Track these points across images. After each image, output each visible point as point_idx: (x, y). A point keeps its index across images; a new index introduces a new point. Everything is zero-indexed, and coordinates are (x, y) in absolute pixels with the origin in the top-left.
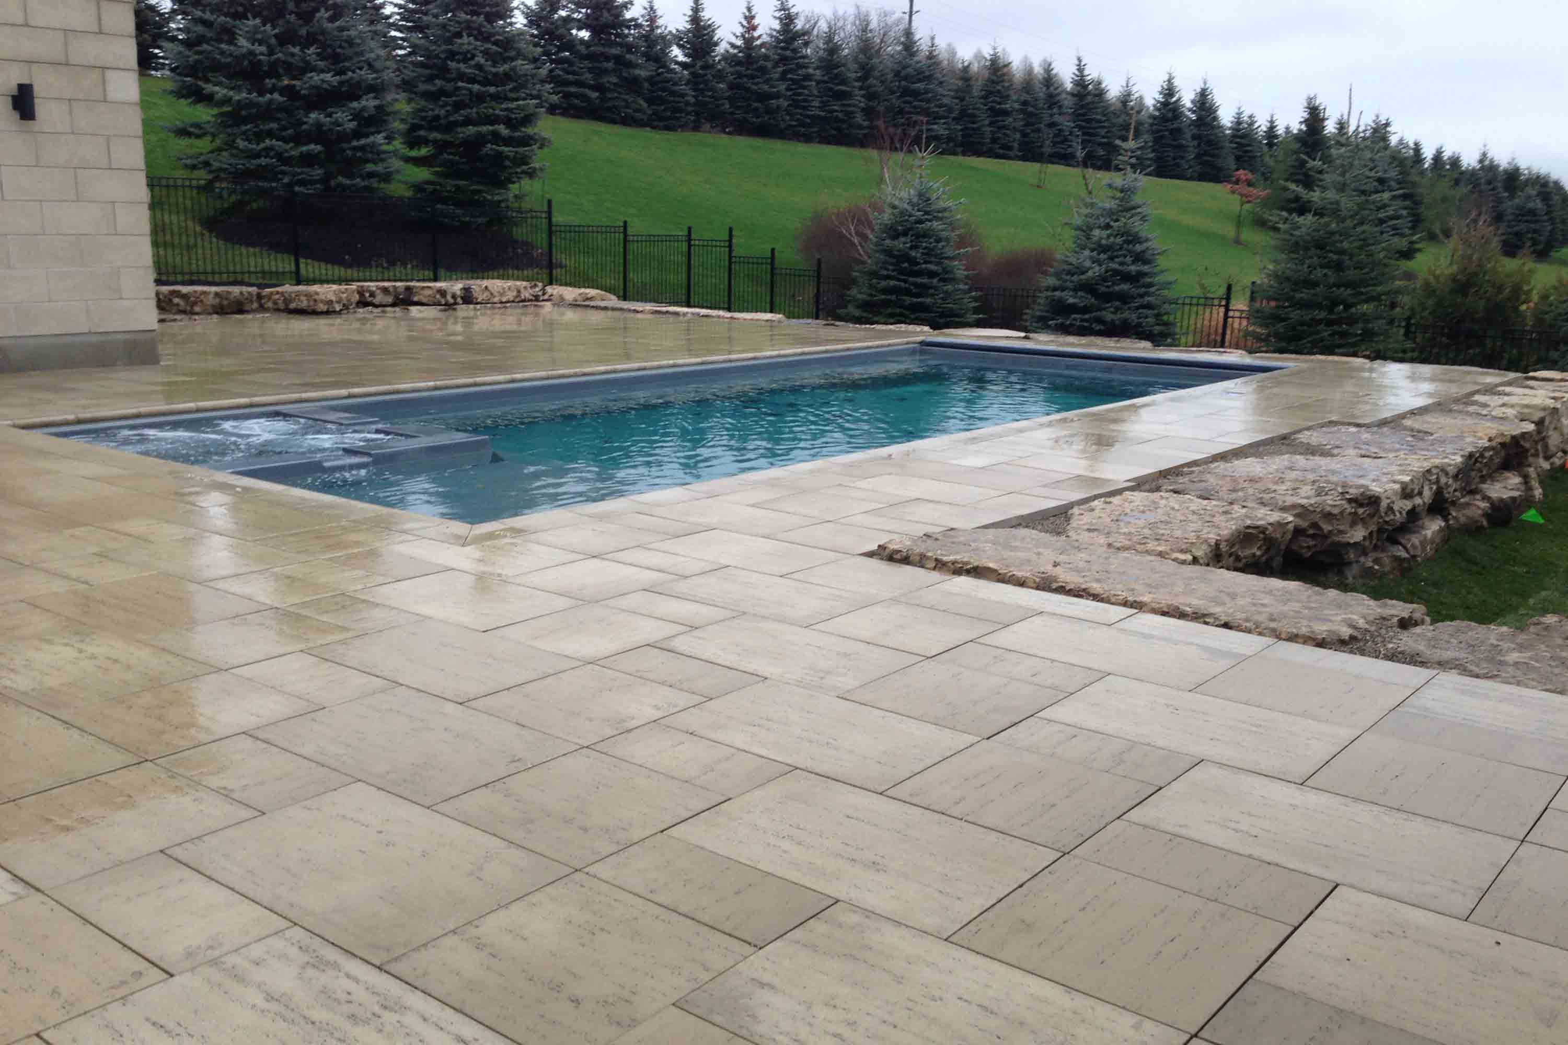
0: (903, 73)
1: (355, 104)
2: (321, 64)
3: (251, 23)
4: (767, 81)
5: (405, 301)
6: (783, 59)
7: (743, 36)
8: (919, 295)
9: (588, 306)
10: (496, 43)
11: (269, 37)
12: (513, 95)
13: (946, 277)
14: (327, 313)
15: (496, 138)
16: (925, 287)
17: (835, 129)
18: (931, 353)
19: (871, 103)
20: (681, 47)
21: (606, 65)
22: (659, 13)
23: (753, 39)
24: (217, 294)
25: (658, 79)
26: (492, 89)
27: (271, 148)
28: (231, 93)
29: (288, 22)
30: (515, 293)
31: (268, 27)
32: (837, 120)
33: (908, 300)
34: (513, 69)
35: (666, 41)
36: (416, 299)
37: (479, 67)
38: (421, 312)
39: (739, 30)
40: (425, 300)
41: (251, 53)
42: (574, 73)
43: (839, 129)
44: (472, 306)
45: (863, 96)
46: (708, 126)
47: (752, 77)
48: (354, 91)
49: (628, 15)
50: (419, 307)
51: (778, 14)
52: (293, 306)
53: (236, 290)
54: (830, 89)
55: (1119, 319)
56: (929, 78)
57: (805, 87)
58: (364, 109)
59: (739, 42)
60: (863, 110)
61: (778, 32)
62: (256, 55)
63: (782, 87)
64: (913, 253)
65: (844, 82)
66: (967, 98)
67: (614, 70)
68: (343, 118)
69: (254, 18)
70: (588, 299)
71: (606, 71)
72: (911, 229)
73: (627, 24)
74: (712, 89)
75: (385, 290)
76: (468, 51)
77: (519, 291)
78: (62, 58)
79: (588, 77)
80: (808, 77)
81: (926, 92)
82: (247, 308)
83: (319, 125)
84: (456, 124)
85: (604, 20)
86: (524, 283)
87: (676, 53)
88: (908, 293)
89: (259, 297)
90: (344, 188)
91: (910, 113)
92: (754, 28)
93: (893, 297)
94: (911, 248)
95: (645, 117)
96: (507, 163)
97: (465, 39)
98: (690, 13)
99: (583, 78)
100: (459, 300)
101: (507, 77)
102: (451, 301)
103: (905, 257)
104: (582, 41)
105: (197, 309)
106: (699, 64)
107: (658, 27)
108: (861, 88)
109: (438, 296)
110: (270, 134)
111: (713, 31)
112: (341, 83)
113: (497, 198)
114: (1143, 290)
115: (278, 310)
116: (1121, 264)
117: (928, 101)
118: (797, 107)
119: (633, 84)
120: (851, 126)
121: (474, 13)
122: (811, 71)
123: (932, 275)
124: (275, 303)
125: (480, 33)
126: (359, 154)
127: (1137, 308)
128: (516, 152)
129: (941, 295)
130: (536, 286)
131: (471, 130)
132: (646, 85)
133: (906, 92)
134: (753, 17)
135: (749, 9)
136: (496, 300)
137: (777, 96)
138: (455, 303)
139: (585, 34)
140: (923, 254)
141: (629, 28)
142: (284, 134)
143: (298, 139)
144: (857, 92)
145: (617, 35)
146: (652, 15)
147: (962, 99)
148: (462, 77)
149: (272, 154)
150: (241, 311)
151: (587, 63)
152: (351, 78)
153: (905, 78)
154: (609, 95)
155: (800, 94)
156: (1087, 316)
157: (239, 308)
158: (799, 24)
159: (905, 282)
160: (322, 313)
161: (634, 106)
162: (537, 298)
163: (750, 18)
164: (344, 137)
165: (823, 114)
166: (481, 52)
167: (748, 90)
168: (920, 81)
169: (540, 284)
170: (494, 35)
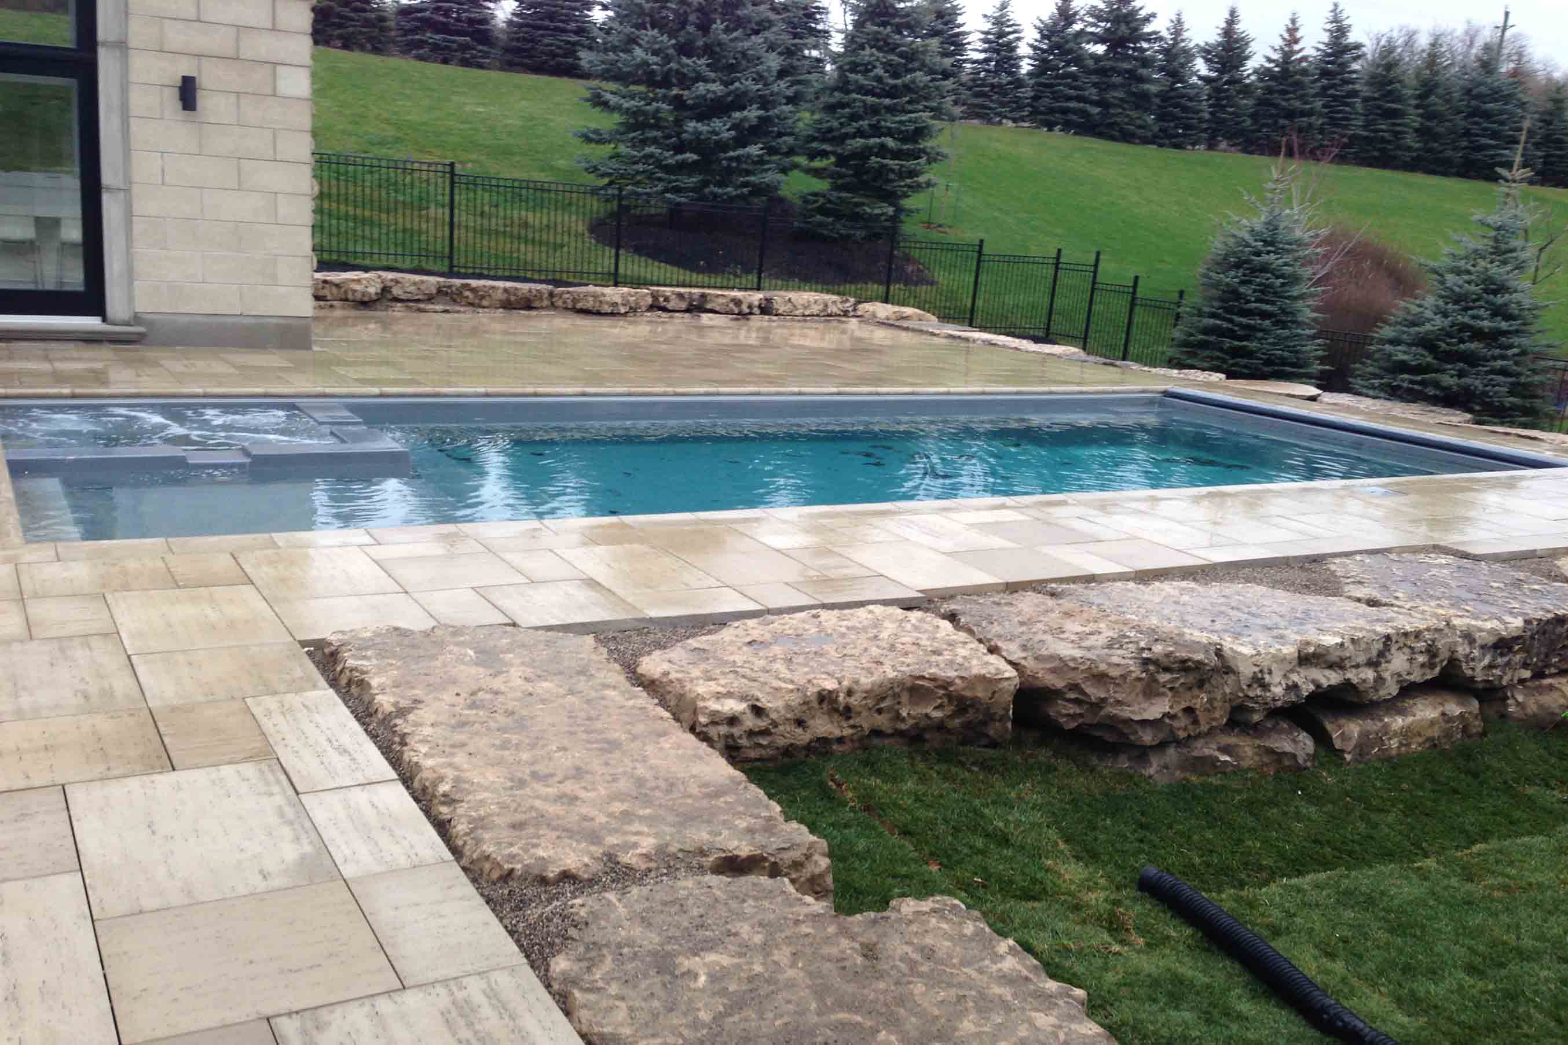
0: (1474, 92)
1: (737, 115)
2: (712, 75)
3: (650, 33)
4: (1301, 98)
5: (696, 308)
6: (1325, 73)
7: (1282, 49)
8: (1241, 339)
9: (898, 327)
10: (901, 55)
11: (668, 48)
12: (910, 107)
13: (1284, 319)
14: (612, 314)
15: (883, 151)
16: (1253, 328)
17: (1379, 150)
18: (1173, 407)
19: (1428, 123)
20: (1207, 60)
21: (1114, 79)
22: (1186, 27)
23: (1293, 52)
24: (506, 290)
25: (1172, 94)
26: (887, 101)
27: (651, 156)
28: (622, 101)
29: (689, 33)
30: (821, 307)
31: (665, 38)
32: (1383, 140)
33: (1227, 343)
34: (913, 81)
35: (1188, 55)
36: (709, 306)
37: (879, 79)
38: (711, 319)
39: (1279, 43)
40: (717, 309)
41: (646, 63)
42: (1075, 88)
43: (1382, 150)
44: (767, 317)
45: (1419, 115)
46: (1223, 145)
47: (1284, 92)
48: (739, 102)
49: (1148, 29)
50: (710, 315)
51: (1329, 26)
52: (579, 306)
53: (524, 287)
54: (1379, 107)
55: (1458, 385)
56: (1508, 98)
57: (1347, 105)
58: (745, 119)
59: (1276, 56)
60: (1417, 130)
61: (1327, 45)
62: (649, 65)
63: (1318, 104)
64: (1242, 289)
65: (1398, 99)
66: (1556, 122)
67: (1122, 85)
68: (721, 128)
69: (653, 28)
70: (903, 318)
71: (1114, 87)
72: (1246, 262)
73: (1148, 38)
74: (1237, 106)
75: (680, 296)
76: (869, 63)
77: (826, 306)
78: (231, 53)
79: (1092, 93)
80: (1354, 94)
81: (1501, 112)
82: (536, 304)
83: (697, 133)
84: (847, 136)
85: (1120, 33)
86: (835, 298)
87: (1201, 66)
88: (1231, 334)
89: (551, 295)
90: (715, 196)
91: (1477, 135)
92: (1296, 41)
93: (1212, 338)
94: (1243, 283)
95: (1150, 134)
96: (892, 176)
97: (868, 51)
98: (1224, 25)
99: (1087, 93)
100: (756, 310)
101: (907, 88)
102: (747, 311)
103: (1235, 294)
104: (1095, 57)
105: (485, 303)
106: (1225, 78)
107: (1183, 41)
108: (1417, 107)
109: (731, 305)
110: (655, 141)
111: (1247, 44)
112: (729, 94)
113: (877, 211)
114: (1497, 352)
115: (566, 309)
116: (1474, 317)
117: (1502, 123)
118: (1336, 125)
119: (1141, 101)
120: (1399, 148)
121: (884, 24)
122: (1357, 87)
123: (1264, 315)
124: (565, 302)
125: (887, 44)
126: (734, 164)
127: (1487, 373)
128: (902, 166)
129: (1271, 340)
130: (847, 301)
131: (860, 142)
132: (1157, 101)
133: (1475, 113)
134: (1296, 29)
135: (1293, 21)
136: (797, 312)
137: (1310, 113)
138: (751, 313)
139: (1100, 49)
140: (1255, 291)
141: (1149, 41)
142: (668, 142)
143: (679, 149)
144: (1412, 111)
145: (1134, 49)
146: (1178, 29)
147: (1548, 123)
148: (861, 90)
149: (651, 161)
150: (529, 308)
151: (1095, 78)
152: (737, 89)
153: (1479, 97)
154: (1112, 111)
155: (1340, 112)
156: (1419, 378)
157: (527, 304)
158: (1352, 38)
159: (1231, 321)
160: (606, 314)
161: (1139, 122)
162: (846, 314)
163: (1292, 30)
164: (723, 146)
165: (1365, 134)
166: (882, 63)
167: (1276, 106)
168: (1496, 101)
169: (852, 300)
170: (899, 46)
